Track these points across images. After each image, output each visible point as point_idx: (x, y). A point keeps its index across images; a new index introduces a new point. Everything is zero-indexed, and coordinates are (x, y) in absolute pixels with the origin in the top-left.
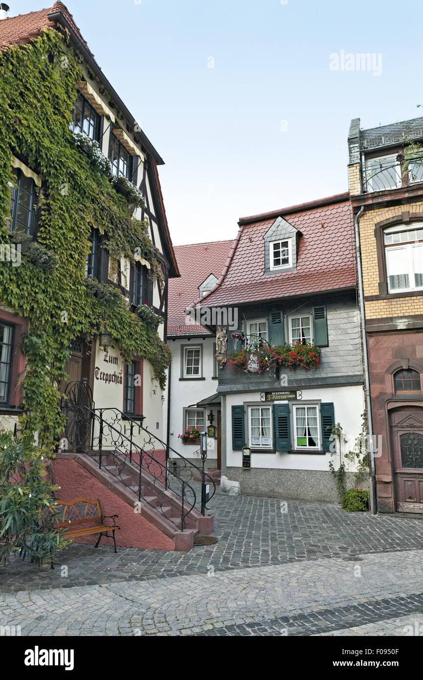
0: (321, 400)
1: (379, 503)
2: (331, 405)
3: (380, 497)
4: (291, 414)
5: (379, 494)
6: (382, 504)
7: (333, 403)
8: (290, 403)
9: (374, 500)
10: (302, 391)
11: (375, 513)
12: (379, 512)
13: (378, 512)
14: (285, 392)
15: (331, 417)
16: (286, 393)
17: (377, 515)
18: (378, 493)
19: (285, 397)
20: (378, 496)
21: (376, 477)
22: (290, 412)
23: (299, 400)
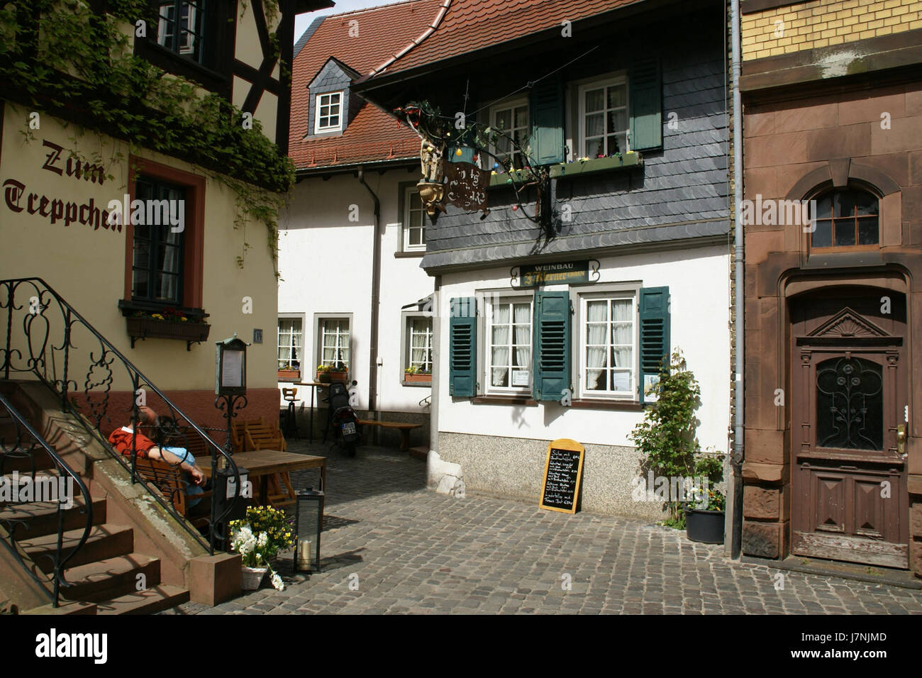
0: (641, 281)
1: (746, 530)
2: (662, 293)
3: (748, 519)
4: (574, 317)
5: (748, 511)
6: (752, 535)
7: (666, 289)
8: (574, 292)
9: (735, 522)
10: (599, 260)
11: (735, 556)
12: (745, 554)
13: (742, 554)
14: (563, 264)
15: (660, 321)
16: (566, 266)
17: (737, 561)
18: (744, 508)
19: (563, 276)
20: (745, 514)
21: (743, 469)
22: (571, 313)
23: (594, 283)
